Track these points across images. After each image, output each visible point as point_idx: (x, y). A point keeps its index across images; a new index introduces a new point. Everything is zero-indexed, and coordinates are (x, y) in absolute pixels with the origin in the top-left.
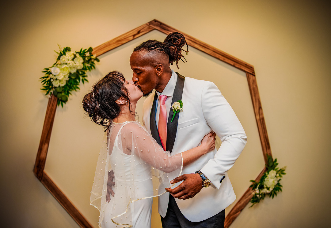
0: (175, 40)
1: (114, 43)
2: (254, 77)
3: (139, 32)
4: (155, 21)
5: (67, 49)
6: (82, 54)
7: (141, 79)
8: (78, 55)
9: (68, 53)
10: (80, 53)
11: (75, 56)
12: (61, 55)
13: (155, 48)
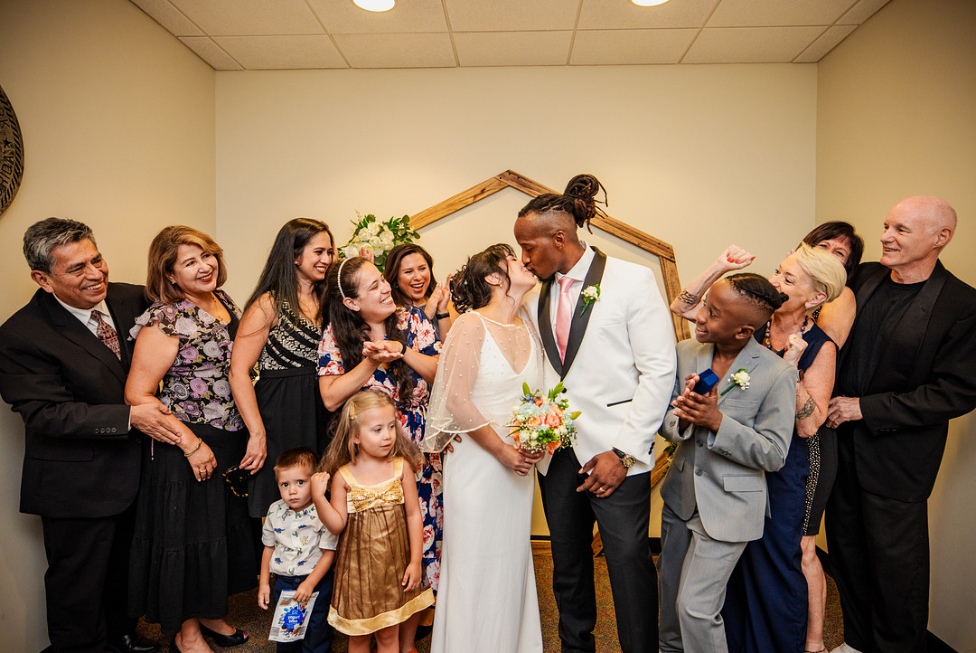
0: (580, 188)
1: (443, 209)
2: (673, 264)
3: (483, 191)
4: (509, 172)
5: (370, 218)
6: (392, 225)
7: (535, 258)
8: (386, 228)
9: (370, 225)
10: (389, 225)
11: (382, 230)
12: (360, 227)
13: (549, 208)
